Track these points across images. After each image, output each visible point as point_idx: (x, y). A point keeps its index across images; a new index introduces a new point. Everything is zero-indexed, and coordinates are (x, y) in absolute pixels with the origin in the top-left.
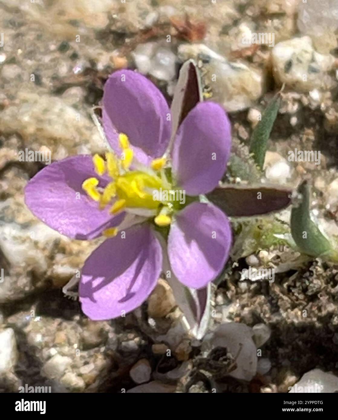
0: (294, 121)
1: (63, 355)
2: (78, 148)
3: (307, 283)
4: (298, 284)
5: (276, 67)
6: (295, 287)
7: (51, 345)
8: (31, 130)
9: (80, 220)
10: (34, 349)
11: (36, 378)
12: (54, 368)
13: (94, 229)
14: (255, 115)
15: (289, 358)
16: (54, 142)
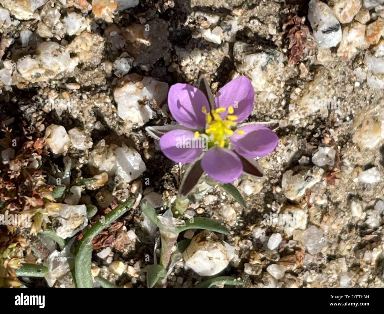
0: (269, 206)
1: (200, 62)
2: (294, 105)
3: (169, 183)
4: (171, 179)
5: (294, 209)
6: (171, 177)
7: (208, 58)
8: (311, 88)
9: (227, 97)
10: (209, 50)
11: (195, 45)
12: (196, 55)
13: (219, 102)
14: (278, 190)
15: (158, 159)
16: (301, 96)
